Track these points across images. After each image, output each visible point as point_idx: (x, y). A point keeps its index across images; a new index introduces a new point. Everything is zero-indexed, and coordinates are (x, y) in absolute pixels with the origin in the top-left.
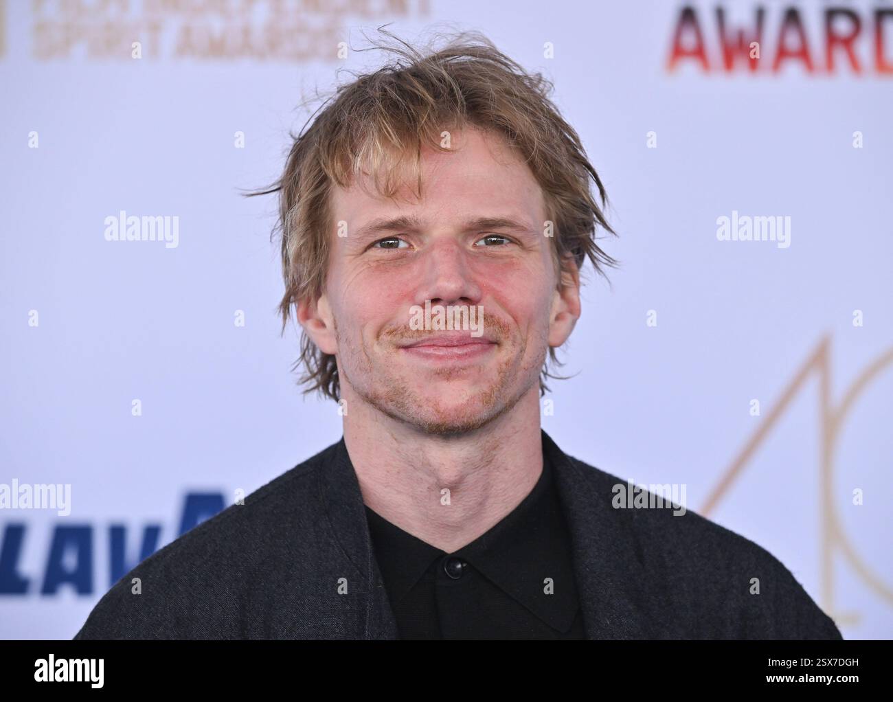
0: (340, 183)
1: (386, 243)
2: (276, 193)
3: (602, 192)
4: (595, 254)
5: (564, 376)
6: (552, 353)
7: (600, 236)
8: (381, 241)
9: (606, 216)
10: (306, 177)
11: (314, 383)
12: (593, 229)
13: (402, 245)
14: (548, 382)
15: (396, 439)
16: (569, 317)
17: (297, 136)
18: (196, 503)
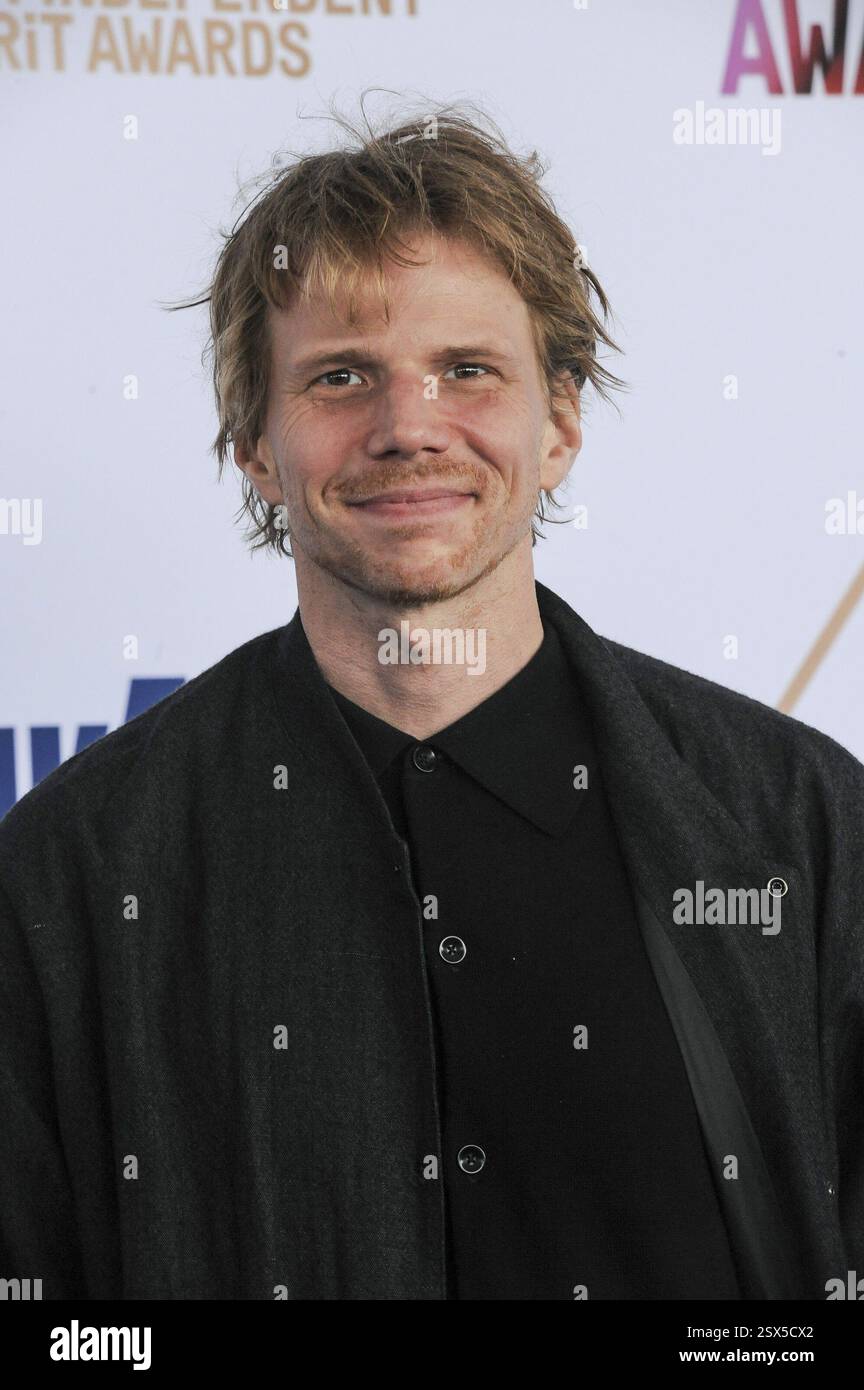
0: (277, 304)
1: (337, 379)
2: (206, 303)
3: (603, 301)
4: (597, 375)
5: (559, 520)
6: (548, 494)
7: (602, 354)
8: (329, 374)
9: (608, 330)
10: (238, 294)
11: (262, 538)
12: (593, 347)
13: (354, 380)
14: (542, 528)
15: (357, 607)
16: (567, 451)
17: (230, 234)
18: (140, 688)
